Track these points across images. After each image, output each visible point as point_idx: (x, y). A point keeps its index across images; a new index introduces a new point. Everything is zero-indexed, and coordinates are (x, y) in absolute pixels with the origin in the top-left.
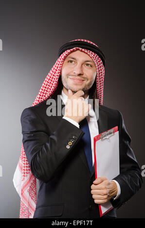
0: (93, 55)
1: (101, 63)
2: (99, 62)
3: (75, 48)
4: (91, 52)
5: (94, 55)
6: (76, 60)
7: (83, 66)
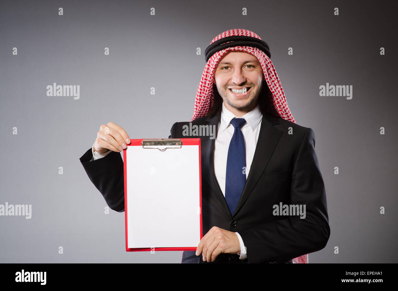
1: (264, 56)
6: (231, 64)
7: (243, 69)
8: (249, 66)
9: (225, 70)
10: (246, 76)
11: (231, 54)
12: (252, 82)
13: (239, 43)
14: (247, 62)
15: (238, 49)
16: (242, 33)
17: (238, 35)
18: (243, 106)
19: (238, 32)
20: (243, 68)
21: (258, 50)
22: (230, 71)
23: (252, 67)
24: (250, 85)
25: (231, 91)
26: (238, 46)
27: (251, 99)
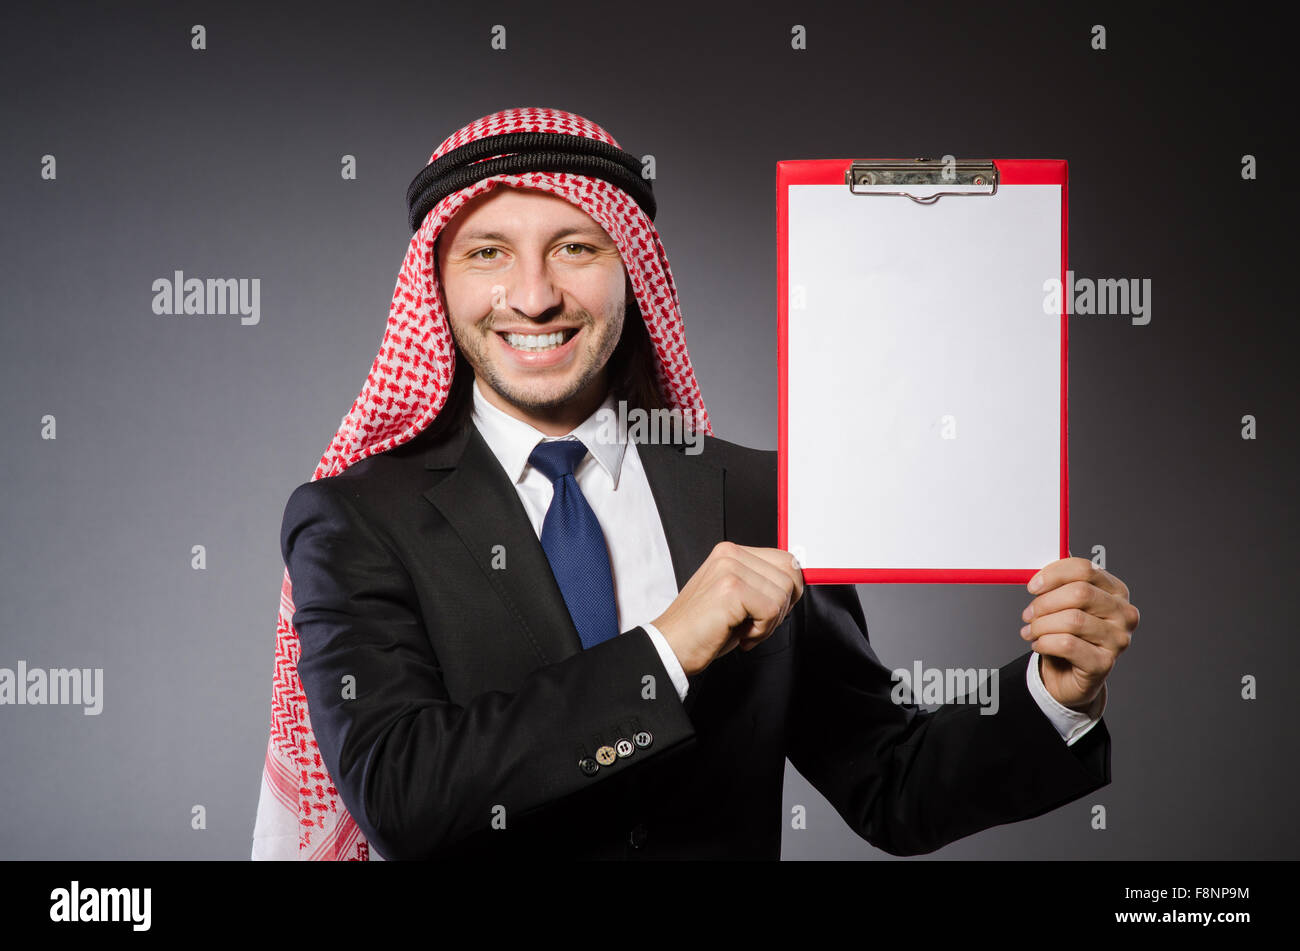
0: (583, 192)
1: (633, 211)
2: (620, 209)
3: (483, 184)
4: (570, 176)
5: (589, 189)
6: (507, 241)
7: (550, 257)
8: (576, 248)
9: (482, 262)
10: (560, 285)
11: (506, 201)
12: (583, 307)
13: (540, 158)
14: (566, 232)
15: (533, 185)
16: (551, 124)
17: (536, 128)
18: (550, 399)
19: (535, 118)
20: (551, 254)
21: (609, 187)
22: (502, 264)
23: (583, 252)
24: (577, 319)
25: (506, 340)
26: (534, 171)
27: (580, 375)
